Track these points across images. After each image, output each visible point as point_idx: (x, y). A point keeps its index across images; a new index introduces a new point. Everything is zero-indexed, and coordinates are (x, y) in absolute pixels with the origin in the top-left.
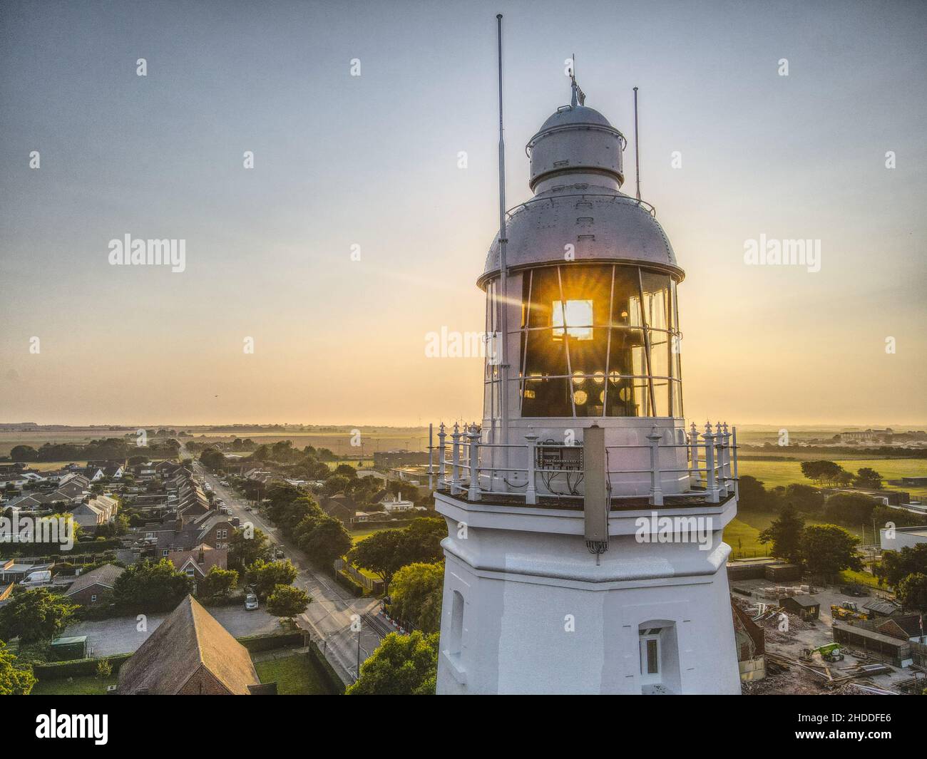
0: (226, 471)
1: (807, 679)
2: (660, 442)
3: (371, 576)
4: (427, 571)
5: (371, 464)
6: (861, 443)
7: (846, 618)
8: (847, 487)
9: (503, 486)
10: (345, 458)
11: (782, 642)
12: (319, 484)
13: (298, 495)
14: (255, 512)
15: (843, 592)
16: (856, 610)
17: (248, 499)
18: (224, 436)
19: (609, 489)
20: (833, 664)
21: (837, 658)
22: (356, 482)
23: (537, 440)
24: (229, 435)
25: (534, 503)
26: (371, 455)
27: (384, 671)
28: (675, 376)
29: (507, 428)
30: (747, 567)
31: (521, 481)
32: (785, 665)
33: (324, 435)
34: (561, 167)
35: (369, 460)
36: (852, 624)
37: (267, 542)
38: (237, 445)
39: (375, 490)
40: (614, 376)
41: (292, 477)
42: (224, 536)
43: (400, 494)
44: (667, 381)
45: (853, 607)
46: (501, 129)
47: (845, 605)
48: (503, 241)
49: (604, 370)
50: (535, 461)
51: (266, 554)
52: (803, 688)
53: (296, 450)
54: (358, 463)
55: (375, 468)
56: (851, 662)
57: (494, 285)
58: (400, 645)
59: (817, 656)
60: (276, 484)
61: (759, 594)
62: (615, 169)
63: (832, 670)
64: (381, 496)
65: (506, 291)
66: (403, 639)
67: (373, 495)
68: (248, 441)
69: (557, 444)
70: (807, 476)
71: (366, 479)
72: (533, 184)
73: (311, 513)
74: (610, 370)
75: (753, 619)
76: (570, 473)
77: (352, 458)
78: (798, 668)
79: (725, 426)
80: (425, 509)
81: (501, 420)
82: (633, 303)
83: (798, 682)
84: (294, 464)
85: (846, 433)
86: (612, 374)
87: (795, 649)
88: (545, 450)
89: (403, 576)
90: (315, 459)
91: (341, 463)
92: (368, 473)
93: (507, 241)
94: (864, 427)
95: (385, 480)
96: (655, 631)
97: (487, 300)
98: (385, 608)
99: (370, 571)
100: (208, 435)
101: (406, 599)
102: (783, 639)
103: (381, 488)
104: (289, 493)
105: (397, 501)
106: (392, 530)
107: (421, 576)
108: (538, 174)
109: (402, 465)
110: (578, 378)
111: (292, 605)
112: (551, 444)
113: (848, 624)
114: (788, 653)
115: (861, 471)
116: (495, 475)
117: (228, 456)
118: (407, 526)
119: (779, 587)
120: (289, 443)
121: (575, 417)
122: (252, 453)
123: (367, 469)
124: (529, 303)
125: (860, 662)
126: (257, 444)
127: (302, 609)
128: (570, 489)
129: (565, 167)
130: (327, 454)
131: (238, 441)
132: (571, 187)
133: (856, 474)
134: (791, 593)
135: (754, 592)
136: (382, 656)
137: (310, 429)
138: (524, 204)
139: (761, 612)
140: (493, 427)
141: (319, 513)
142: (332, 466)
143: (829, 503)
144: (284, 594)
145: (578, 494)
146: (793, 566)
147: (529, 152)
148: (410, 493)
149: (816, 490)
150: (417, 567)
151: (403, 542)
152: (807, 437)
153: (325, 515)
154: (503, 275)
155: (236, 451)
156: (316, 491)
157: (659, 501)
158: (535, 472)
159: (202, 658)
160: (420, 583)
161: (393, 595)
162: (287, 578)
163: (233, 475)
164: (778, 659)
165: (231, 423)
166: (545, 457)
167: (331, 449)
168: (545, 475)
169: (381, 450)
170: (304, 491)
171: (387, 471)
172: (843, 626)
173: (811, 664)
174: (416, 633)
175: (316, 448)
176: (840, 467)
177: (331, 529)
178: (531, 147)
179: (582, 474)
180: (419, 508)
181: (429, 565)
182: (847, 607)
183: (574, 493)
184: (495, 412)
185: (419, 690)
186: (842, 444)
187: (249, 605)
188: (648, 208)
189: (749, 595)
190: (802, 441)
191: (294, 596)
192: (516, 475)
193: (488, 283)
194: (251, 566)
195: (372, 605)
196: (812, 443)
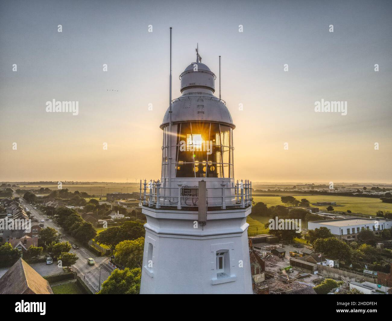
0: (36, 202)
1: (280, 280)
2: (225, 187)
3: (105, 247)
4: (131, 244)
5: (105, 199)
6: (303, 189)
7: (294, 256)
8: (297, 206)
9: (169, 203)
10: (94, 196)
11: (271, 267)
12: (81, 208)
13: (72, 213)
14: (51, 221)
15: (294, 246)
16: (298, 253)
17: (47, 215)
18: (35, 187)
19: (207, 203)
20: (290, 274)
21: (291, 272)
22: (98, 207)
23: (182, 186)
24: (37, 186)
25: (180, 209)
26: (105, 195)
27: (113, 285)
28: (231, 163)
29: (170, 181)
30: (259, 238)
31: (175, 201)
32: (272, 275)
33: (84, 186)
34: (192, 85)
35: (104, 197)
36: (297, 258)
37: (57, 234)
38: (42, 190)
39: (107, 210)
40: (210, 163)
41: (69, 205)
42: (37, 232)
43: (118, 212)
44: (228, 165)
45: (297, 252)
46: (171, 70)
47: (295, 251)
48: (170, 112)
49: (206, 160)
50: (181, 193)
51: (56, 239)
52: (279, 284)
53: (70, 192)
54: (99, 198)
55: (107, 200)
56: (296, 273)
57: (167, 128)
58: (120, 274)
59: (284, 272)
60: (61, 208)
61: (263, 248)
62: (211, 87)
63: (289, 276)
64: (110, 212)
65: (171, 130)
66: (121, 272)
67: (106, 212)
68: (47, 189)
69: (189, 187)
70: (283, 202)
71: (103, 206)
72: (182, 90)
73: (78, 221)
74: (208, 161)
75: (261, 258)
76: (194, 198)
77: (97, 196)
78: (277, 276)
79: (248, 181)
80: (129, 218)
81: (168, 179)
82: (217, 136)
83: (277, 281)
84: (69, 199)
85: (298, 185)
86: (209, 162)
87: (276, 269)
88: (185, 189)
89: (120, 246)
90: (80, 197)
91: (91, 198)
92: (104, 203)
93: (172, 112)
94: (304, 183)
95: (112, 205)
96: (222, 254)
97: (164, 133)
98: (111, 260)
99: (105, 245)
100: (27, 186)
101: (121, 256)
102: (272, 265)
103: (110, 209)
104: (67, 212)
105: (117, 214)
106: (115, 227)
107: (128, 246)
108: (184, 87)
109: (119, 199)
110: (197, 163)
111: (69, 261)
112: (187, 187)
113: (296, 258)
114: (274, 270)
115: (302, 200)
116: (166, 199)
117: (37, 196)
118: (122, 225)
119: (271, 246)
120: (67, 190)
121: (195, 178)
122: (49, 194)
123: (104, 201)
124: (180, 135)
125: (299, 273)
126: (51, 190)
127: (74, 263)
128: (194, 204)
129: (194, 85)
130: (85, 195)
131: (42, 189)
132: (196, 93)
133: (300, 201)
134: (276, 248)
135: (262, 248)
136: (111, 279)
137: (77, 183)
138: (178, 98)
139: (264, 255)
140: (165, 181)
141: (81, 220)
142: (88, 200)
143: (291, 212)
144: (65, 256)
145: (196, 205)
146: (276, 237)
147: (180, 78)
148: (123, 211)
149: (285, 207)
150: (127, 242)
151: (120, 232)
152: (283, 187)
153: (84, 221)
154: (170, 125)
155: (42, 194)
156: (80, 211)
157: (224, 207)
158: (181, 197)
159: (28, 285)
160: (128, 249)
161: (116, 255)
162: (67, 249)
163: (40, 204)
164: (270, 273)
165: (39, 181)
166: (185, 192)
167: (87, 192)
168: (184, 199)
169: (110, 193)
170: (75, 211)
171: (113, 202)
172: (294, 259)
173: (282, 274)
174: (126, 269)
175: (80, 192)
176: (295, 199)
177: (88, 227)
178: (181, 76)
179: (198, 198)
180: (127, 218)
181: (132, 241)
182: (295, 252)
183: (195, 205)
184: (166, 176)
185: (128, 292)
186: (296, 190)
187: (48, 262)
188: (223, 102)
189: (260, 249)
190: (282, 188)
191: (69, 256)
192: (174, 199)
193: (164, 127)
194: (50, 245)
195: (105, 259)
196: (285, 189)
